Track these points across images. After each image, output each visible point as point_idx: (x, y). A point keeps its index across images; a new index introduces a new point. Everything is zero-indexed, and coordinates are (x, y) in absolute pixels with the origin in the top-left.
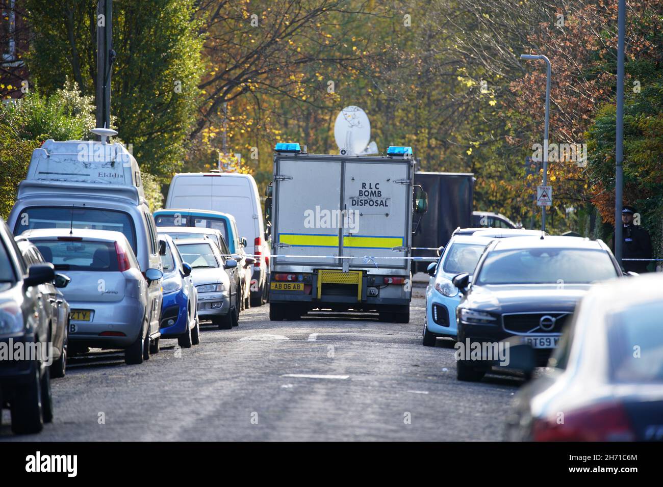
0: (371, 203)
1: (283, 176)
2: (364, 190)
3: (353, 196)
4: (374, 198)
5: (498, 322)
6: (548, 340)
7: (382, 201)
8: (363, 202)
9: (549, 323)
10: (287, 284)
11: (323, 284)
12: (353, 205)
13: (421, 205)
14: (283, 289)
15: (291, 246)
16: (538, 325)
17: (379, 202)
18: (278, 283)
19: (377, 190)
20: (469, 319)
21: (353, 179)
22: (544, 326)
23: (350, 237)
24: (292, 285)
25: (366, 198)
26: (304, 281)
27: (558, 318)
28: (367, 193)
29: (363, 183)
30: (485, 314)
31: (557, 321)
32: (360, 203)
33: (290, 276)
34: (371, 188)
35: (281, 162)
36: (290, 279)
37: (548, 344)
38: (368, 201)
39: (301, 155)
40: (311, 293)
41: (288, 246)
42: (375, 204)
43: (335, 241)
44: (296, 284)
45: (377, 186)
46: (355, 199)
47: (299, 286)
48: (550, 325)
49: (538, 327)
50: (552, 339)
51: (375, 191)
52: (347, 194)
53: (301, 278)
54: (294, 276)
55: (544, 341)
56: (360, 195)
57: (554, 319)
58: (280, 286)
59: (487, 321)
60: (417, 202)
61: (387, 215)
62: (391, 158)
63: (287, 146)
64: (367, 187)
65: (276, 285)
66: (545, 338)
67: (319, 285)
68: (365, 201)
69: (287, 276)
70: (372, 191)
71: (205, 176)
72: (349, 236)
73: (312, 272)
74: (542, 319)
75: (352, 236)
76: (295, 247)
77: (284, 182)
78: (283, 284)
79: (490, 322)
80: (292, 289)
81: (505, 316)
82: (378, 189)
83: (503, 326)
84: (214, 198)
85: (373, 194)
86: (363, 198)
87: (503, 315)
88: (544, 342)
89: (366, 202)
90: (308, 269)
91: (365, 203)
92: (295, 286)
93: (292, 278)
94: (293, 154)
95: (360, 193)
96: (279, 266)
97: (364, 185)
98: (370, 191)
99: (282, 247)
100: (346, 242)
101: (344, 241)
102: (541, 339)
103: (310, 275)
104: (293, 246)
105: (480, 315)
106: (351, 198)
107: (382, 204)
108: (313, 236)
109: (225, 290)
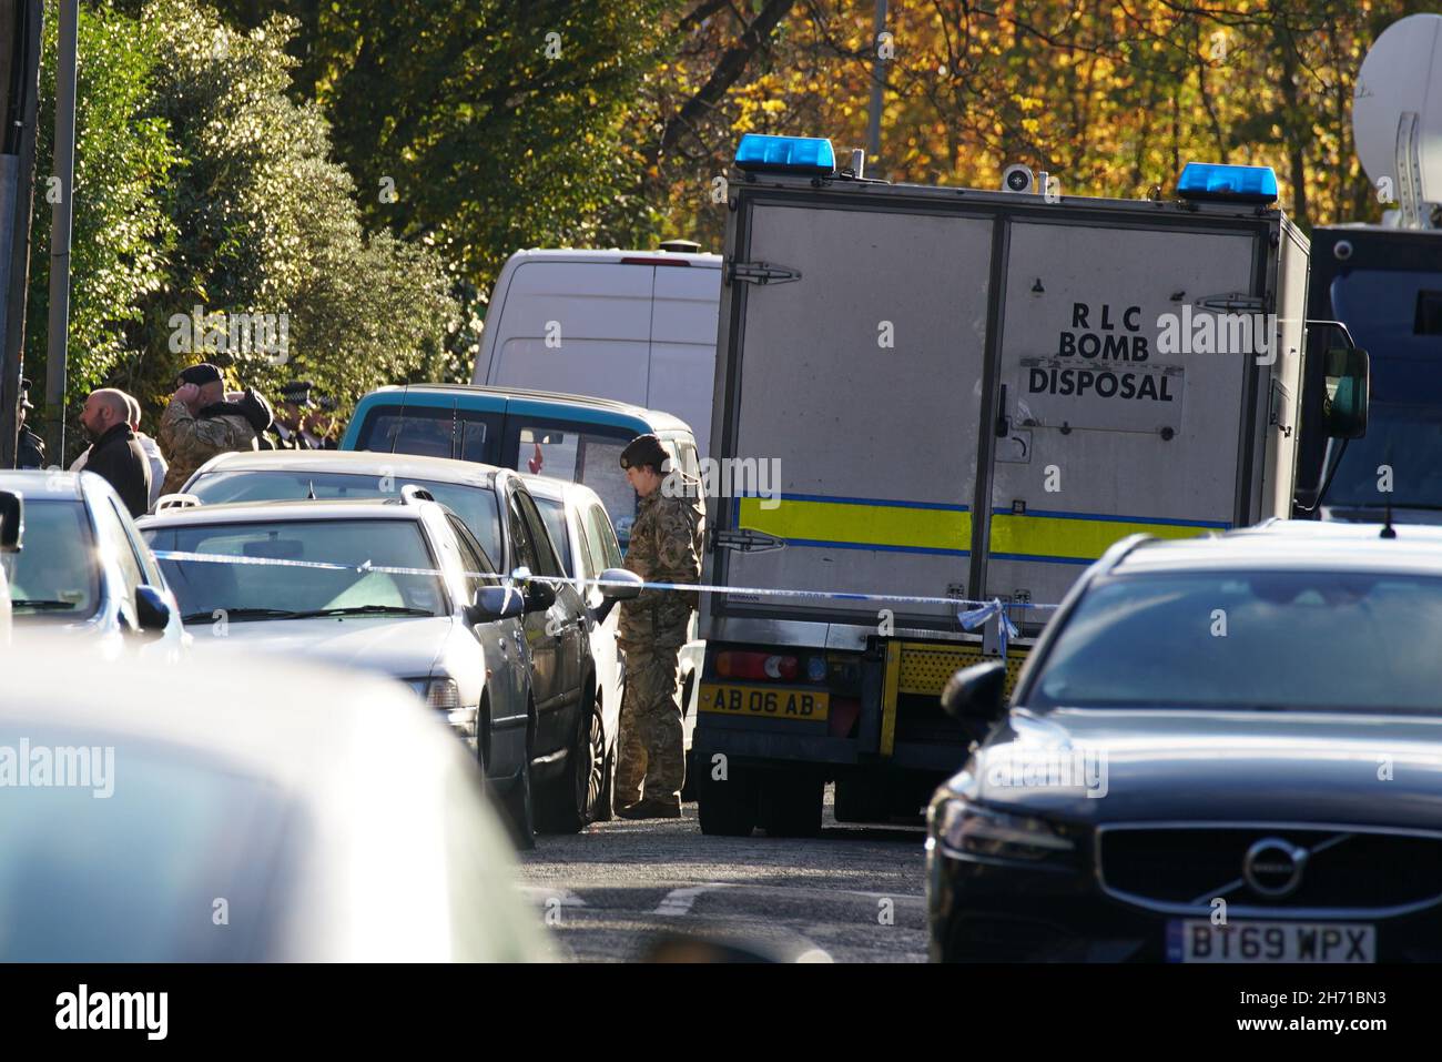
0: (1107, 385)
1: (761, 265)
2: (1079, 332)
3: (1036, 354)
4: (1120, 368)
5: (1079, 856)
6: (1275, 937)
7: (1148, 379)
8: (1074, 379)
9: (1280, 868)
10: (764, 691)
11: (902, 698)
12: (1033, 389)
13: (1347, 402)
14: (745, 709)
15: (782, 542)
16: (1239, 875)
17: (1137, 383)
18: (727, 689)
19: (1130, 335)
20: (974, 842)
21: (1038, 288)
22: (1263, 878)
23: (1020, 518)
24: (783, 696)
25: (1086, 364)
26: (829, 682)
27: (1317, 849)
28: (1089, 346)
29: (1077, 306)
30: (1032, 825)
31: (1311, 862)
32: (1060, 385)
33: (775, 660)
34: (1106, 326)
35: (757, 210)
36: (775, 673)
37: (1275, 950)
38: (1096, 375)
39: (836, 186)
40: (853, 734)
41: (770, 542)
42: (1121, 388)
43: (958, 529)
44: (798, 695)
45: (1134, 319)
46: (1044, 365)
47: (808, 703)
48: (1286, 878)
49: (1238, 884)
50: (1290, 931)
51: (1124, 340)
52: (1014, 344)
53: (817, 672)
54: (791, 662)
55: (1260, 938)
56: (1062, 353)
57: (1299, 855)
58: (736, 698)
59: (1039, 849)
60: (1332, 388)
61: (1167, 434)
62: (1193, 209)
63: (785, 148)
64: (1094, 319)
65: (720, 693)
66: (1263, 927)
67: (890, 701)
68: (1081, 374)
69: (764, 661)
70: (1110, 339)
71: (626, 261)
72: (1012, 512)
73: (863, 648)
74: (1255, 850)
75: (1025, 512)
76: (799, 549)
77: (765, 289)
78: (746, 691)
79: (1053, 855)
80: (781, 712)
81: (1107, 836)
82: (1136, 329)
83: (1099, 872)
84: (658, 351)
85: (1116, 348)
86: (1076, 362)
87: (1101, 829)
88: (1257, 946)
89: (1085, 380)
90: (845, 636)
91: (1082, 385)
92: (792, 699)
93: (781, 668)
94: (806, 182)
95: (1063, 344)
96: (732, 622)
97: (1080, 313)
98: (1102, 335)
99: (746, 546)
100: (1001, 535)
101: (994, 532)
102: (1245, 931)
103: (855, 660)
104: (792, 542)
105: (1014, 826)
106: (1025, 362)
107: (1148, 389)
108: (870, 509)
109: (458, 704)
